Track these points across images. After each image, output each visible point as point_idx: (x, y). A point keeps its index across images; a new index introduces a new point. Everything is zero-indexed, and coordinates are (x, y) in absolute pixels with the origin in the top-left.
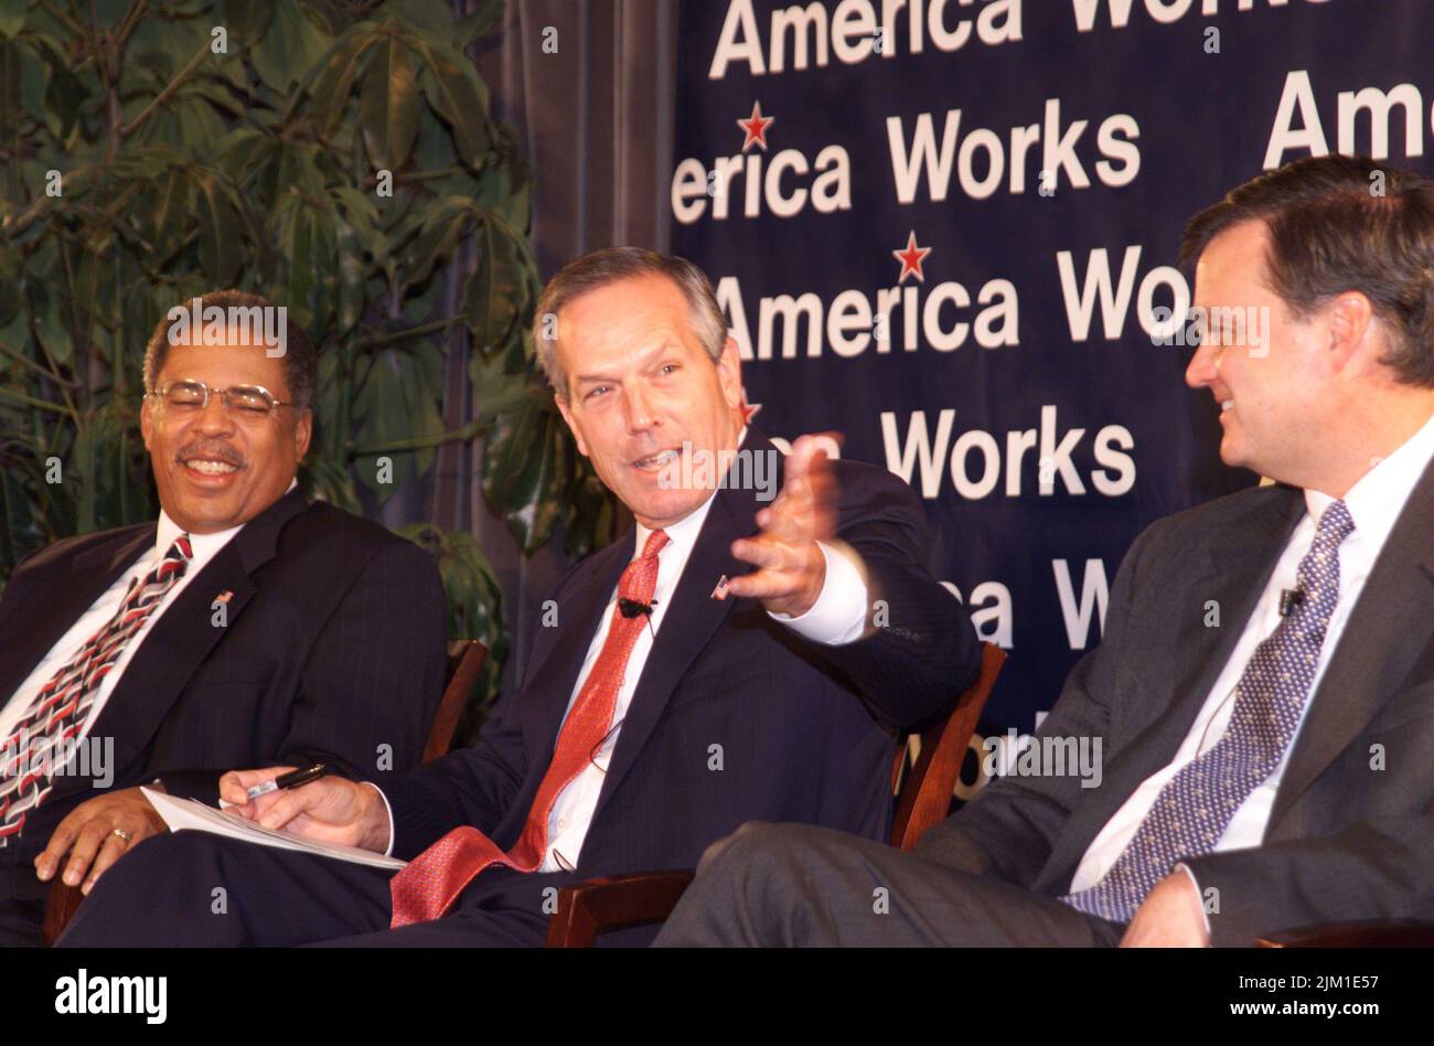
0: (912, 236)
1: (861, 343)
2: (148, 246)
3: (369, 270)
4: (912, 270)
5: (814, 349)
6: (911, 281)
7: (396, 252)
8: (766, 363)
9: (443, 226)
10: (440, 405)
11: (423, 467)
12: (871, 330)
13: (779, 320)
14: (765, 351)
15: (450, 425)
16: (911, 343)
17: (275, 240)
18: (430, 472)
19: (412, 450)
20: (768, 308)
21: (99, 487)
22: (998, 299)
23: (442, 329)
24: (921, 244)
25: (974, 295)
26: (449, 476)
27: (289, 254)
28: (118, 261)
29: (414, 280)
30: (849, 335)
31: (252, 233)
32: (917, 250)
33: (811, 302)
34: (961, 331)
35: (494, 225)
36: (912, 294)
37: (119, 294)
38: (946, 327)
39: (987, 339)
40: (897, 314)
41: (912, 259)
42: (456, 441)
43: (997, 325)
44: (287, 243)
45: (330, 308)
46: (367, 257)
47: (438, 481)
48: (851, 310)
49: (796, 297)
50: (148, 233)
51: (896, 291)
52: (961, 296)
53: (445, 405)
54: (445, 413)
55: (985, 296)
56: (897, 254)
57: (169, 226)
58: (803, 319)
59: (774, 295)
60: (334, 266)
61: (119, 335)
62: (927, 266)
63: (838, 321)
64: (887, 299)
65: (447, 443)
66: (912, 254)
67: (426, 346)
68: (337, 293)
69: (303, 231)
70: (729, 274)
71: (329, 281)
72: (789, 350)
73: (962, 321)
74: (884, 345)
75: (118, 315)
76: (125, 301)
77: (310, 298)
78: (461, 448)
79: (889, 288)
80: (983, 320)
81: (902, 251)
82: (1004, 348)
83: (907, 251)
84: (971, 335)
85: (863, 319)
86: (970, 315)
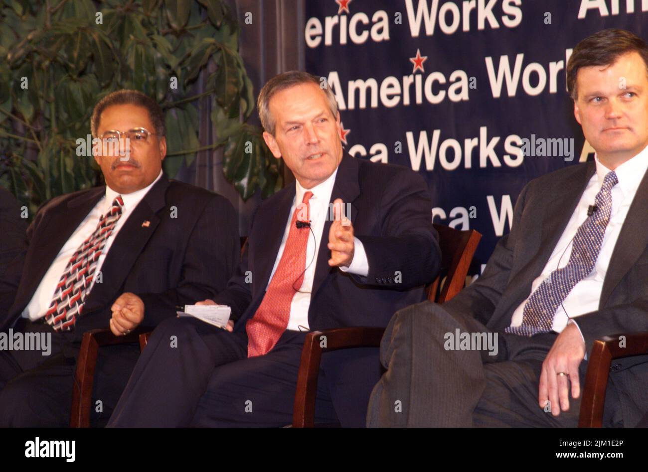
0: (418, 52)
1: (396, 100)
2: (72, 66)
3: (170, 72)
4: (419, 67)
5: (374, 104)
6: (419, 72)
7: (181, 64)
8: (352, 111)
9: (201, 53)
10: (197, 133)
11: (189, 162)
12: (401, 95)
13: (357, 91)
14: (351, 105)
15: (202, 143)
16: (419, 100)
17: (126, 60)
18: (194, 163)
19: (184, 155)
20: (352, 86)
22: (459, 79)
23: (197, 99)
24: (422, 55)
25: (447, 77)
26: (202, 166)
27: (133, 67)
29: (191, 77)
30: (390, 97)
31: (117, 59)
32: (421, 58)
33: (372, 83)
34: (442, 94)
35: (226, 52)
36: (419, 78)
37: (52, 86)
38: (435, 92)
39: (454, 98)
40: (413, 87)
41: (418, 62)
42: (205, 150)
43: (458, 91)
44: (131, 61)
45: (152, 91)
46: (168, 67)
47: (197, 169)
48: (391, 86)
49: (365, 80)
50: (71, 59)
51: (411, 77)
52: (442, 79)
53: (199, 133)
54: (200, 137)
55: (453, 78)
56: (412, 60)
57: (80, 56)
58: (369, 91)
59: (355, 80)
60: (153, 72)
61: (53, 106)
62: (426, 65)
63: (385, 91)
64: (407, 80)
65: (201, 151)
66: (418, 60)
67: (190, 106)
68: (155, 84)
69: (138, 56)
70: (333, 70)
71: (151, 78)
72: (363, 104)
73: (443, 90)
74: (407, 101)
75: (52, 96)
76: (55, 89)
77: (143, 86)
78: (207, 154)
79: (408, 75)
80: (452, 89)
81: (414, 58)
82: (462, 101)
83: (416, 58)
84: (447, 96)
85: (397, 90)
86: (446, 87)
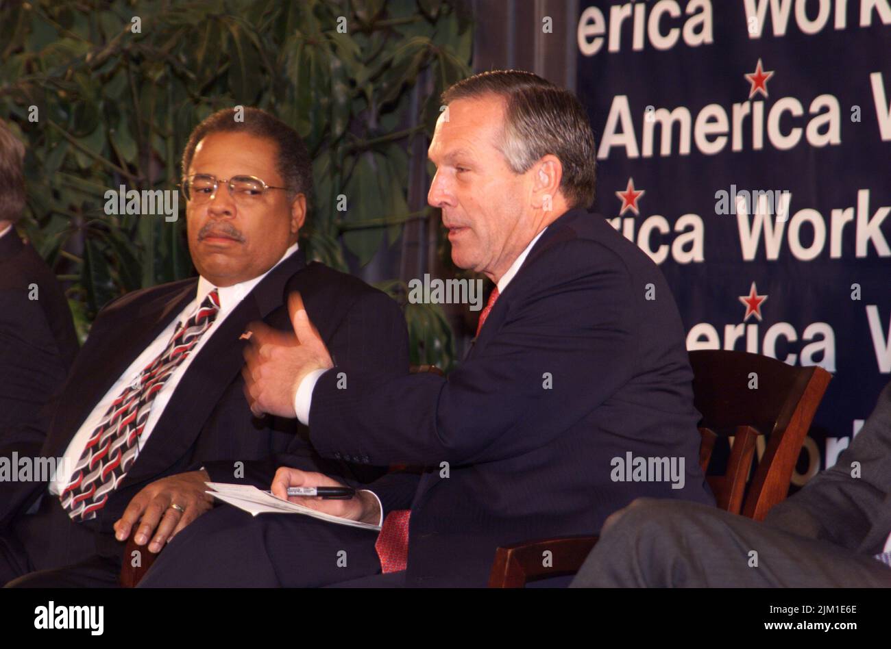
0: (760, 63)
1: (720, 143)
2: (192, 76)
3: (354, 92)
4: (759, 88)
5: (685, 148)
6: (759, 97)
7: (373, 79)
8: (648, 160)
9: (407, 62)
10: (405, 192)
11: (393, 239)
12: (729, 135)
13: (658, 127)
14: (648, 151)
15: (412, 208)
16: (758, 143)
17: (284, 70)
18: (399, 242)
19: (385, 226)
20: (650, 118)
21: (158, 255)
22: (825, 110)
23: (406, 137)
24: (766, 69)
25: (806, 106)
26: (413, 245)
27: (295, 80)
28: (170, 87)
29: (387, 99)
30: (711, 138)
31: (268, 66)
32: (764, 74)
33: (682, 114)
34: (796, 134)
35: (445, 59)
36: (759, 107)
37: (171, 109)
38: (785, 131)
39: (816, 140)
40: (748, 122)
41: (759, 80)
42: (417, 220)
43: (824, 129)
44: (293, 71)
45: (325, 121)
46: (352, 83)
47: (404, 250)
48: (712, 120)
49: (671, 110)
50: (192, 66)
51: (747, 105)
52: (796, 108)
53: (410, 192)
54: (410, 198)
55: (815, 107)
56: (748, 76)
57: (207, 61)
58: (676, 126)
59: (655, 108)
60: (328, 90)
61: (170, 142)
62: (771, 85)
63: (702, 128)
64: (740, 111)
65: (413, 221)
66: (759, 76)
67: (395, 150)
68: (330, 110)
69: (305, 64)
70: (621, 94)
71: (325, 100)
72: (666, 150)
73: (797, 126)
74: (737, 145)
75: (170, 126)
76: (175, 116)
77: (311, 114)
78: (421, 225)
79: (742, 101)
80: (813, 126)
81: (752, 74)
82: (829, 146)
83: (756, 74)
84: (804, 137)
85: (722, 126)
86: (803, 122)
